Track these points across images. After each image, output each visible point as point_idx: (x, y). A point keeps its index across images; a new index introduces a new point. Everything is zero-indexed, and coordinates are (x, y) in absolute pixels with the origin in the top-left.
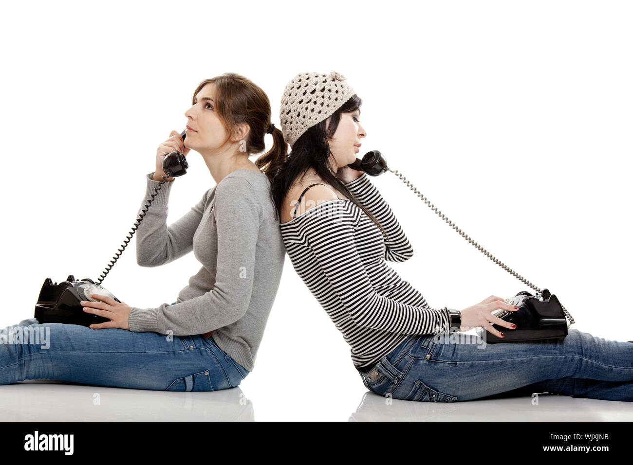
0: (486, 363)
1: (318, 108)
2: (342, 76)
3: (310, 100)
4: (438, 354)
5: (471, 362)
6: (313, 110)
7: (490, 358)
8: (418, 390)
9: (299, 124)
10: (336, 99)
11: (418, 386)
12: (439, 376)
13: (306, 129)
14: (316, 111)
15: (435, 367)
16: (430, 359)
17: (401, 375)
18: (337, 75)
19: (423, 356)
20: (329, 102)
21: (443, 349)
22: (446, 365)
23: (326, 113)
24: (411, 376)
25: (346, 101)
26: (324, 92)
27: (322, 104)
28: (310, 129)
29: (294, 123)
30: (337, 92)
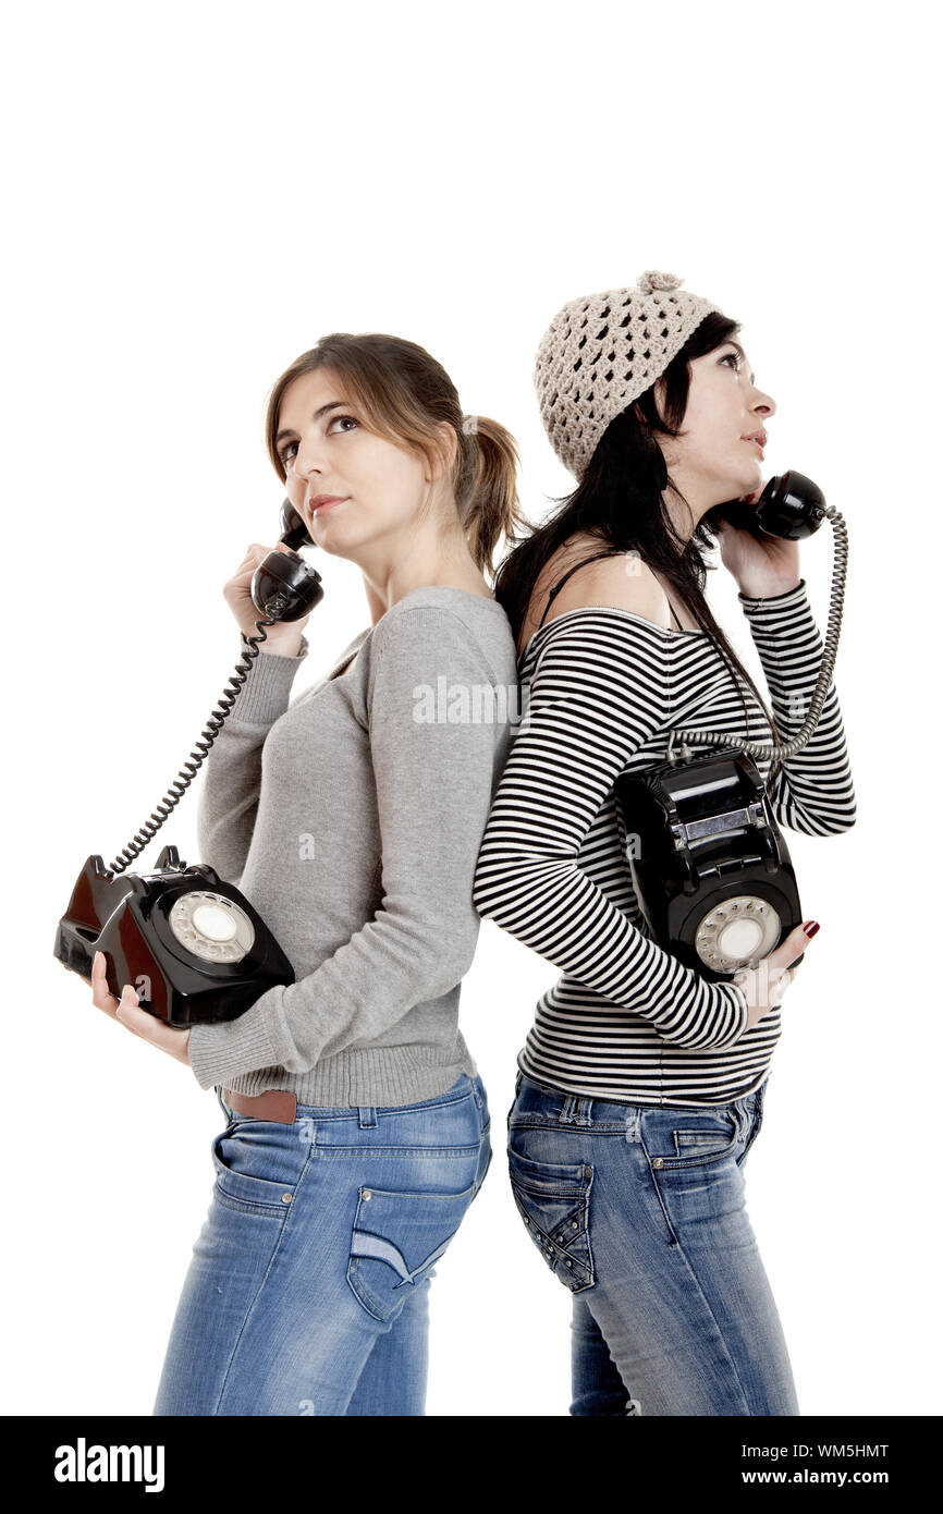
0: (709, 1319)
1: (621, 366)
2: (666, 278)
3: (600, 355)
4: (677, 1184)
5: (694, 1278)
6: (609, 376)
7: (725, 1325)
8: (572, 1179)
9: (584, 419)
10: (665, 333)
11: (579, 1175)
12: (626, 1214)
13: (603, 427)
14: (619, 375)
15: (644, 1194)
16: (655, 1170)
17: (583, 1122)
18: (653, 278)
19: (654, 1150)
20: (648, 344)
21: (696, 1190)
22: (659, 1217)
23: (645, 375)
24: (593, 1148)
25: (692, 332)
26: (630, 325)
27: (631, 356)
28: (612, 423)
29: (571, 420)
30: (662, 315)
